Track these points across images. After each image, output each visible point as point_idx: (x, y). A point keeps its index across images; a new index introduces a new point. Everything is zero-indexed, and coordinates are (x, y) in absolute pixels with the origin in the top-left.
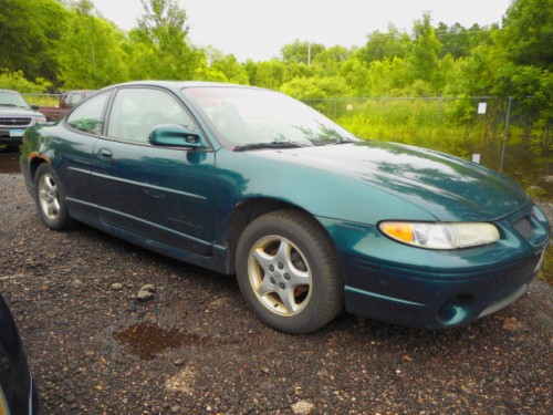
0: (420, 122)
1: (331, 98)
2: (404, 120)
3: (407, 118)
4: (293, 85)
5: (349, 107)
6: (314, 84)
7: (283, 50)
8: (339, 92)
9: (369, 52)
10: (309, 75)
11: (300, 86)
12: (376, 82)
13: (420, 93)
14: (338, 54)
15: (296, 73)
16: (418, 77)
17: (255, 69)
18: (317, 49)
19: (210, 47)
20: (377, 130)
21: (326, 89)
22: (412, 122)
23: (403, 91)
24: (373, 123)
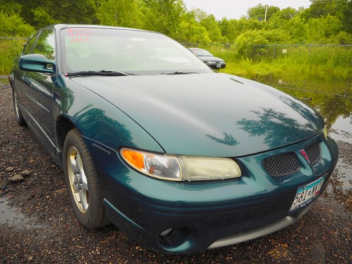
0: (337, 63)
1: (272, 44)
2: (325, 61)
3: (326, 60)
4: (246, 36)
5: (284, 51)
6: (261, 34)
7: (249, 12)
8: (278, 40)
9: (312, 12)
10: (260, 28)
11: (251, 35)
12: (310, 34)
13: (342, 42)
14: (288, 14)
15: (251, 27)
16: (343, 29)
17: (227, 24)
18: (274, 10)
19: (198, 10)
20: (301, 68)
21: (269, 39)
22: (330, 64)
23: (329, 40)
24: (299, 63)
